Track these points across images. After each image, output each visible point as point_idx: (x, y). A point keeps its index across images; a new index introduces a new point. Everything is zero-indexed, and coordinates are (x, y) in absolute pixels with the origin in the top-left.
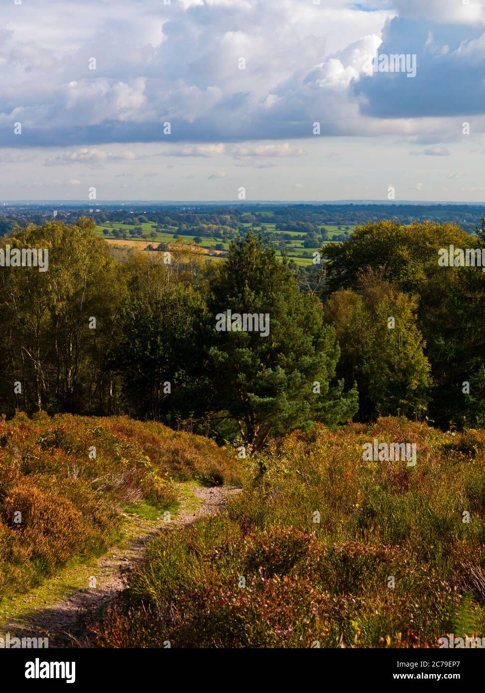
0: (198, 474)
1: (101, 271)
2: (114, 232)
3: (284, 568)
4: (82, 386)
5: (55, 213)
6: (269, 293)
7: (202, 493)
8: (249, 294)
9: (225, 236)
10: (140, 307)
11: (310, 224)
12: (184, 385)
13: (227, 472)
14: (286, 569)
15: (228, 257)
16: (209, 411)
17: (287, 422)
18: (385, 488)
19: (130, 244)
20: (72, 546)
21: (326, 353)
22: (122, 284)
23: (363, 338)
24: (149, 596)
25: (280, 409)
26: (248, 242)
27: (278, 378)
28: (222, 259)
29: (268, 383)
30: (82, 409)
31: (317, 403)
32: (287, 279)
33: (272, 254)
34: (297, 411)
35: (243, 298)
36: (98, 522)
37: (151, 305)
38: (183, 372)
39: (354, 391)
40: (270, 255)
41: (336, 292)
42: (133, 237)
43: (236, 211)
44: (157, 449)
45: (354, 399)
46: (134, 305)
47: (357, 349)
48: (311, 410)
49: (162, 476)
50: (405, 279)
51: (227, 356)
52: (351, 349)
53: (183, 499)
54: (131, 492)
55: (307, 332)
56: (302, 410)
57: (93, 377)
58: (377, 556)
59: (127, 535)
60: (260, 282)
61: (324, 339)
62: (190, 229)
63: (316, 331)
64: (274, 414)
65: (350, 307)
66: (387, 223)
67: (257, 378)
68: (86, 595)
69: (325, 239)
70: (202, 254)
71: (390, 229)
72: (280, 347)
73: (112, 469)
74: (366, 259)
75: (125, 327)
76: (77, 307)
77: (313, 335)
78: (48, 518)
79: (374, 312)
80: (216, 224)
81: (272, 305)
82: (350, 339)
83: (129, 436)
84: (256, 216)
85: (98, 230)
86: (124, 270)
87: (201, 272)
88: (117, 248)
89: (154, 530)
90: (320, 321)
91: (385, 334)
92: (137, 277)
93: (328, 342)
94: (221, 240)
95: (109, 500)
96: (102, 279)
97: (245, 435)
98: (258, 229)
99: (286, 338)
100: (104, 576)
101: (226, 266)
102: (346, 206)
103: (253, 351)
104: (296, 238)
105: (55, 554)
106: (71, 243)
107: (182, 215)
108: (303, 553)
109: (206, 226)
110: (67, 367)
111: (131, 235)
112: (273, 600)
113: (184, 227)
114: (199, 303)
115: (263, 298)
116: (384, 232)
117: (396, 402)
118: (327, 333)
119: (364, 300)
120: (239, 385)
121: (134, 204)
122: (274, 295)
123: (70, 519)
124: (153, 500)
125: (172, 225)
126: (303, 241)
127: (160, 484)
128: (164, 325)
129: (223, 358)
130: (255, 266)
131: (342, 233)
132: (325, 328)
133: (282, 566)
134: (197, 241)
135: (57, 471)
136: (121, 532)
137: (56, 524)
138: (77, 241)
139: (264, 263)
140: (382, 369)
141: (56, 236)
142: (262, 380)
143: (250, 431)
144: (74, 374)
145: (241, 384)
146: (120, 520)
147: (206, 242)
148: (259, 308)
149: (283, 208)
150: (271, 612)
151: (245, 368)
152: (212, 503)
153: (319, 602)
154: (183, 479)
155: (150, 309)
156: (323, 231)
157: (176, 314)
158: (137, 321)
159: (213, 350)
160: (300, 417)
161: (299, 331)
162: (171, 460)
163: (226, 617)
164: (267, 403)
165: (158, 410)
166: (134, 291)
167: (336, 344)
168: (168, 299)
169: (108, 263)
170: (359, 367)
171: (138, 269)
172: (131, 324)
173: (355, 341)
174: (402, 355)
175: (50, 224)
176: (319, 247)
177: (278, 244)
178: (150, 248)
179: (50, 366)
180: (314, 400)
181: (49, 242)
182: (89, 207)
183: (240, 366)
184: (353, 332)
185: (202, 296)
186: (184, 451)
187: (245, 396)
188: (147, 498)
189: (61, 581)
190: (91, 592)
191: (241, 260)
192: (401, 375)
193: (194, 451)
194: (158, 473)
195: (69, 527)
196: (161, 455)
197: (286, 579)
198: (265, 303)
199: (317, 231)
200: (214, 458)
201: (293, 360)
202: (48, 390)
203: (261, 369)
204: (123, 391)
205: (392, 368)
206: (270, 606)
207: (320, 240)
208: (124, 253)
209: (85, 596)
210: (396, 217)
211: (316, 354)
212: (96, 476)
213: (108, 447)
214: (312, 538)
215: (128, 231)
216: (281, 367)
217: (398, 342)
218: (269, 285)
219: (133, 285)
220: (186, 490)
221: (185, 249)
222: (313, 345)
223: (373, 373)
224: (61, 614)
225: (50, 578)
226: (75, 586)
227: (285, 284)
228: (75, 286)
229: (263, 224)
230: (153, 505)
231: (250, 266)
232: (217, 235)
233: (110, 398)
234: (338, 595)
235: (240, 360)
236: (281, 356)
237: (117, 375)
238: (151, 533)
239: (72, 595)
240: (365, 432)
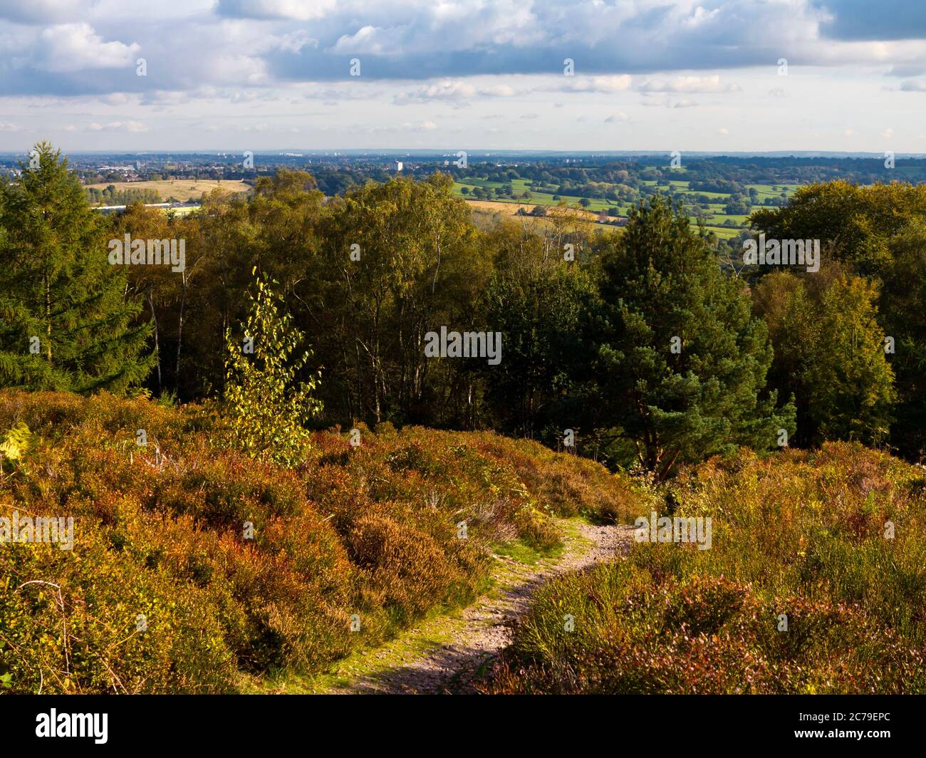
0: (586, 509)
1: (459, 243)
2: (475, 191)
3: (712, 626)
4: (432, 390)
5: (400, 166)
6: (681, 275)
7: (593, 533)
8: (654, 276)
9: (622, 198)
10: (510, 290)
11: (735, 183)
12: (565, 393)
13: (622, 508)
14: (714, 627)
15: (627, 227)
16: (599, 427)
17: (701, 444)
18: (835, 533)
19: (496, 206)
20: (433, 592)
21: (754, 355)
22: (487, 259)
23: (804, 336)
24: (540, 655)
25: (691, 427)
26: (654, 207)
27: (690, 387)
28: (617, 228)
29: (676, 394)
30: (433, 420)
31: (741, 420)
32: (704, 257)
33: (686, 224)
34: (714, 430)
35: (645, 282)
36: (464, 565)
37: (524, 287)
38: (564, 376)
39: (790, 406)
40: (684, 224)
41: (769, 275)
42: (500, 198)
43: (636, 164)
44: (533, 475)
45: (790, 417)
46: (502, 287)
47: (796, 351)
48: (733, 429)
49: (541, 509)
50: (863, 258)
51: (623, 356)
52: (787, 351)
53: (568, 540)
54: (503, 528)
55: (729, 327)
56: (720, 429)
57: (447, 380)
58: (830, 616)
59: (499, 582)
60: (669, 260)
61: (753, 336)
62: (575, 187)
63: (742, 327)
64: (682, 433)
65: (787, 294)
66: (839, 183)
67: (662, 386)
68: (453, 653)
69: (754, 203)
70: (591, 222)
71: (844, 191)
72: (693, 346)
73: (480, 498)
74: (811, 231)
75: (490, 315)
76: (428, 288)
77: (737, 331)
78: (405, 556)
79: (819, 302)
80: (610, 182)
81: (683, 290)
82: (787, 336)
83: (499, 457)
84: (663, 171)
85: (456, 188)
86: (489, 242)
87: (589, 245)
88: (479, 212)
89: (532, 577)
90: (747, 312)
91: (834, 332)
92: (506, 251)
93: (757, 341)
94: (616, 203)
95: (476, 538)
96: (462, 253)
97: (645, 460)
98: (666, 188)
99: (701, 335)
100: (472, 631)
101: (624, 239)
102: (784, 159)
103: (656, 350)
104: (716, 201)
105: (413, 602)
106: (422, 206)
107: (564, 169)
108: (737, 609)
109: (595, 184)
110: (414, 366)
111: (497, 196)
112: (700, 663)
113: (567, 185)
114: (586, 286)
115: (671, 282)
116: (835, 195)
117: (848, 422)
118: (756, 328)
119: (806, 285)
120: (638, 394)
121: (502, 155)
122: (687, 278)
123: (431, 558)
124: (530, 539)
125: (552, 183)
126: (725, 206)
127: (539, 519)
128: (540, 314)
129: (617, 358)
130: (662, 240)
131: (777, 194)
132: (754, 322)
133: (709, 624)
134: (584, 203)
135: (411, 498)
136: (491, 577)
137: (414, 564)
138: (430, 203)
139: (674, 235)
140: (829, 378)
141: (402, 197)
142: (668, 388)
143: (651, 456)
144: (422, 375)
145: (641, 393)
146: (489, 563)
147: (595, 205)
148: (667, 295)
149: (698, 161)
150: (697, 677)
151: (646, 372)
152: (605, 545)
153: (756, 669)
154: (566, 514)
155: (522, 293)
156: (753, 192)
157: (556, 299)
158: (506, 307)
159: (605, 349)
160: (717, 438)
161: (719, 326)
162: (552, 488)
163: (641, 681)
164: (674, 419)
165: (530, 424)
166: (503, 269)
167: (767, 343)
168: (546, 280)
169: (468, 233)
170: (797, 374)
171: (507, 240)
172: (497, 312)
173: (793, 340)
174: (856, 359)
175: (395, 180)
176: (747, 213)
177: (691, 209)
178: (522, 213)
179: (393, 365)
180: (736, 417)
181: (393, 204)
182: (443, 159)
183: (640, 370)
184: (790, 328)
185: (591, 278)
186: (568, 478)
187: (647, 410)
188: (522, 537)
189: (420, 635)
190: (457, 649)
191: (644, 231)
192: (854, 386)
193: (581, 478)
194: (535, 506)
195: (429, 570)
196: (539, 482)
197: (715, 639)
198: (674, 289)
199: (744, 192)
200: (606, 489)
201: (710, 364)
202: (389, 394)
203: (667, 375)
204: (485, 398)
205: (842, 377)
206: (696, 670)
207: (748, 205)
208: (489, 219)
209: (450, 655)
210: (852, 175)
211: (740, 357)
212: (459, 505)
213: (474, 471)
214: (747, 591)
215: (494, 190)
216: (694, 372)
217: (851, 342)
218: (680, 265)
219: (501, 260)
220: (571, 528)
221: (570, 215)
222: (737, 345)
223: (816, 382)
224: (423, 675)
225: (406, 630)
226: (437, 641)
227: (701, 264)
228: (425, 261)
229: (672, 183)
230: (530, 546)
231: (656, 239)
232: (611, 197)
233: (469, 406)
234: (779, 662)
235: (639, 361)
236: (694, 358)
237: (478, 377)
238: (528, 581)
239: (434, 653)
240: (806, 461)
